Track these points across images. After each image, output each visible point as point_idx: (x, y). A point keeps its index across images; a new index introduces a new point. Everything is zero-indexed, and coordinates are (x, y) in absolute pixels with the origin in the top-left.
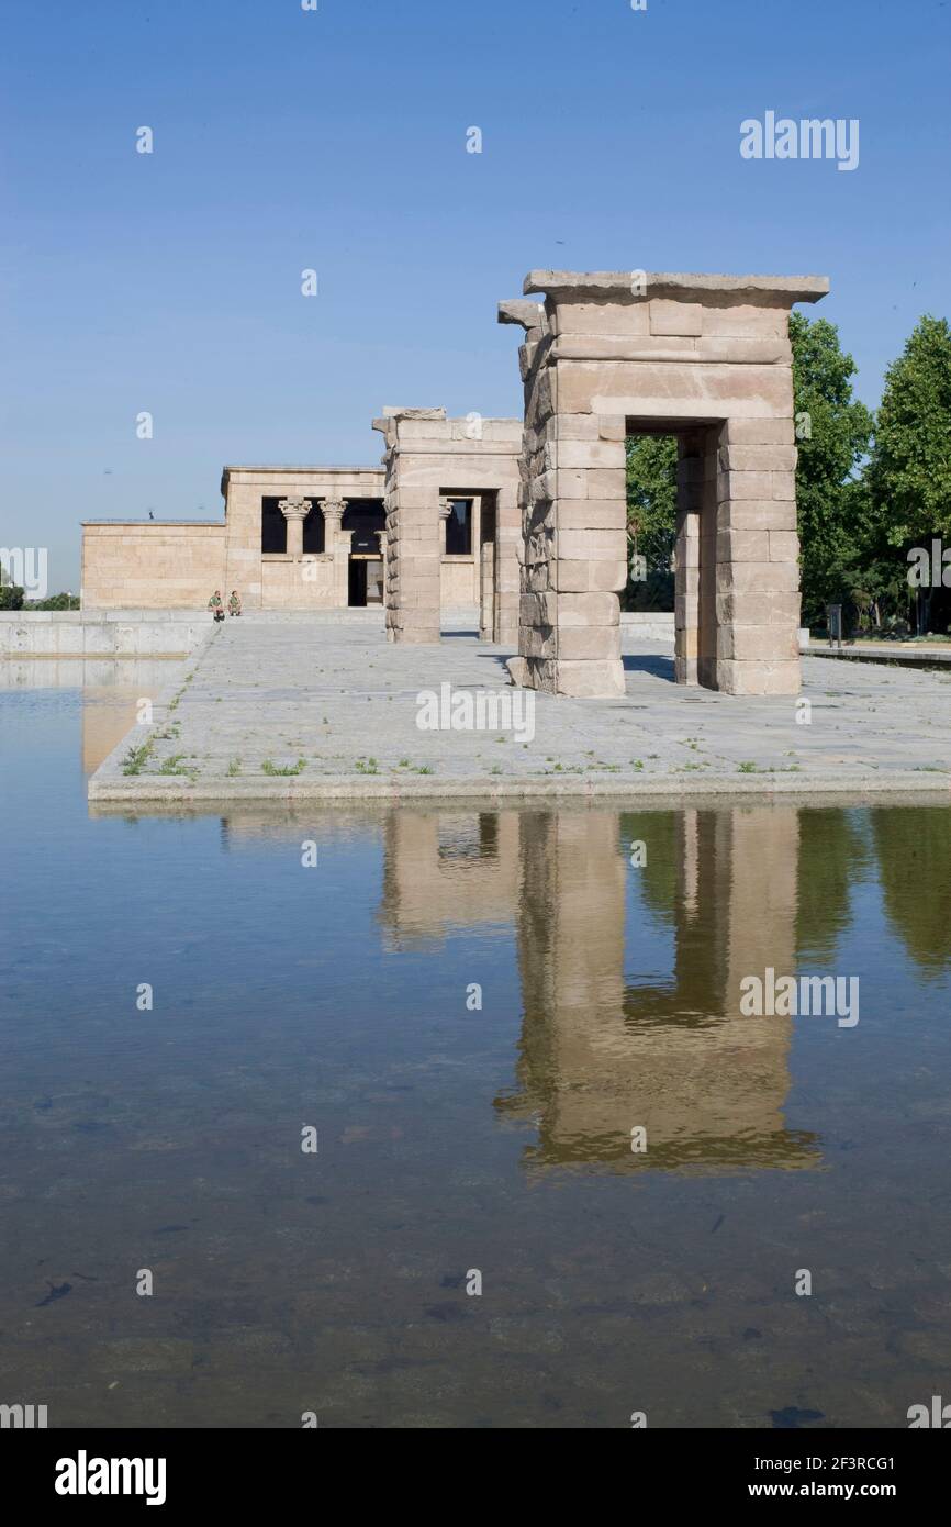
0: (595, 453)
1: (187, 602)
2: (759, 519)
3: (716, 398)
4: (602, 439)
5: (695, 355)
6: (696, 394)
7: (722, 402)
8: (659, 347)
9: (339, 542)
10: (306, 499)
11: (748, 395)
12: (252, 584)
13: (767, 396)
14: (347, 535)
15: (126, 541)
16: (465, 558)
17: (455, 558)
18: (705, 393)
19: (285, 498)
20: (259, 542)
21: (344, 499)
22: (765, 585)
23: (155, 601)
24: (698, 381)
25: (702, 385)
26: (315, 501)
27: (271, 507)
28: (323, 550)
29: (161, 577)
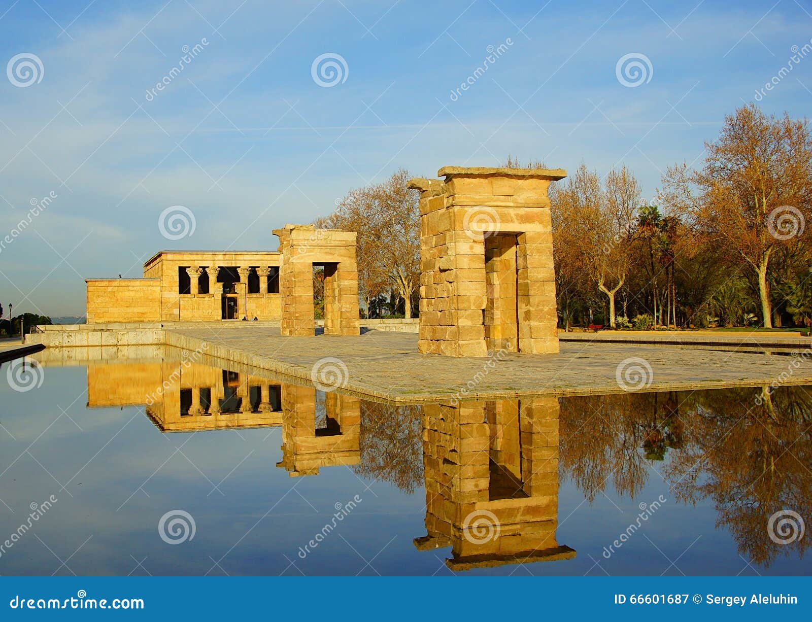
0: (471, 248)
1: (141, 319)
2: (539, 277)
3: (520, 223)
4: (474, 241)
5: (512, 204)
6: (512, 221)
7: (523, 225)
8: (495, 201)
9: (216, 288)
10: (200, 267)
11: (533, 222)
12: (175, 310)
13: (541, 222)
14: (221, 285)
15: (110, 289)
16: (278, 295)
17: (272, 295)
18: (515, 220)
19: (189, 267)
20: (177, 289)
21: (219, 267)
22: (543, 305)
23: (125, 319)
24: (513, 215)
25: (514, 217)
26: (204, 268)
27: (182, 271)
28: (208, 292)
29: (128, 307)
